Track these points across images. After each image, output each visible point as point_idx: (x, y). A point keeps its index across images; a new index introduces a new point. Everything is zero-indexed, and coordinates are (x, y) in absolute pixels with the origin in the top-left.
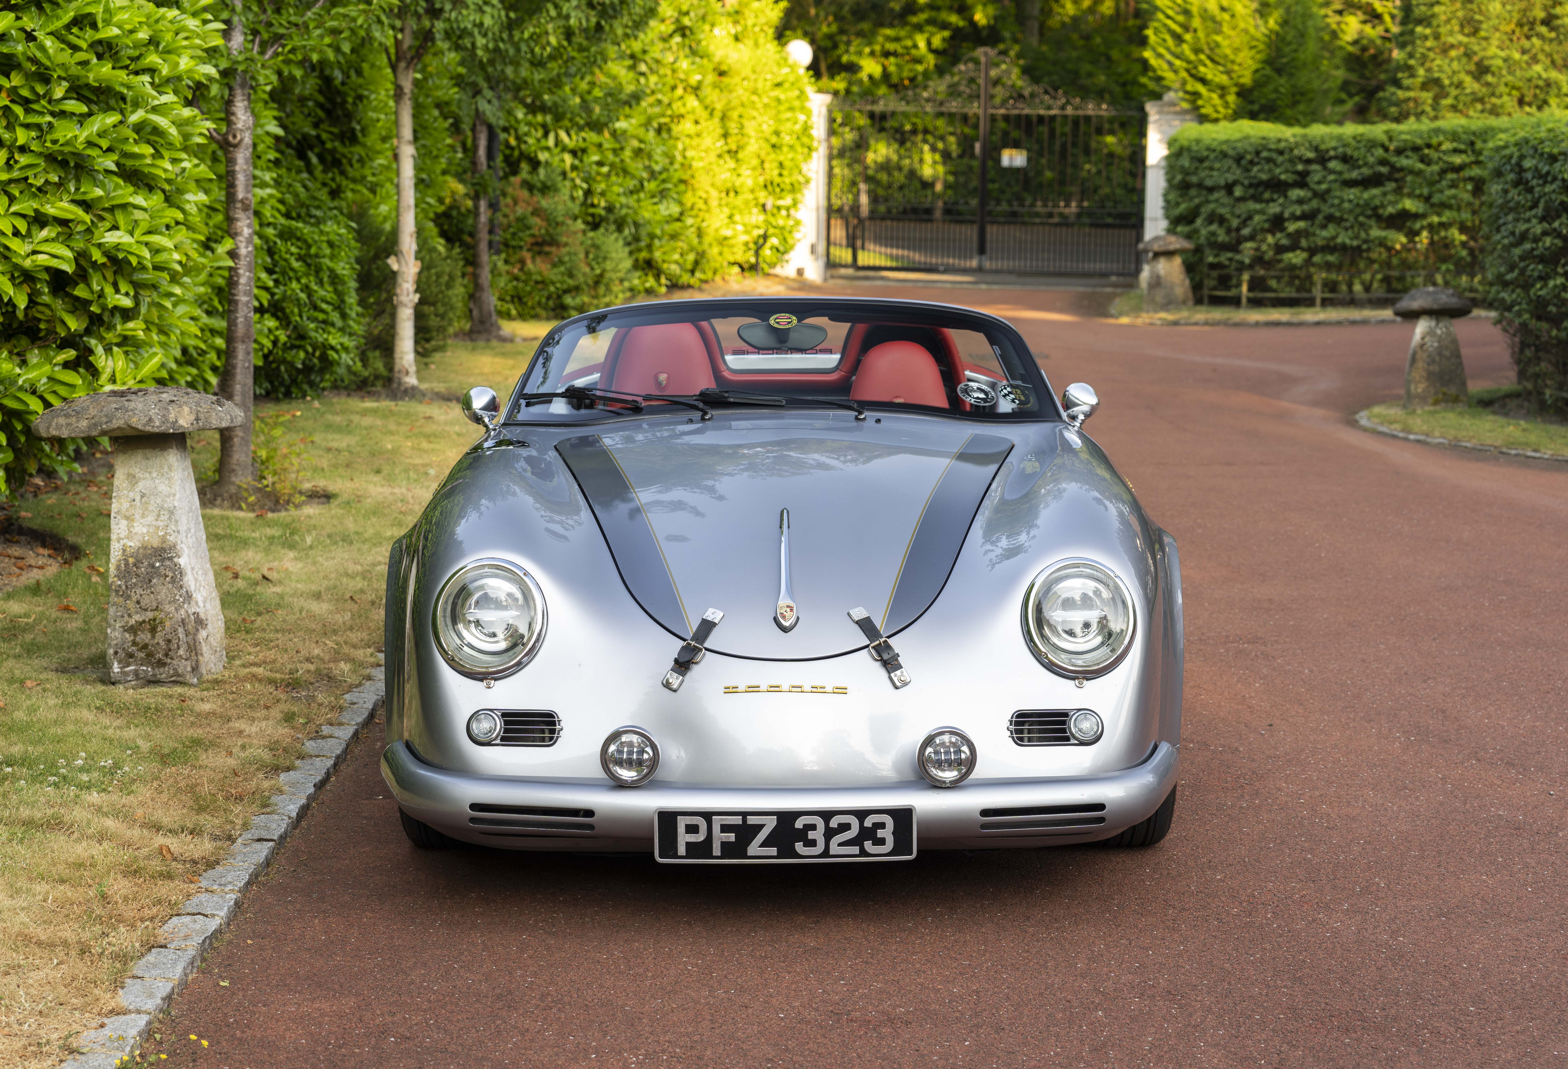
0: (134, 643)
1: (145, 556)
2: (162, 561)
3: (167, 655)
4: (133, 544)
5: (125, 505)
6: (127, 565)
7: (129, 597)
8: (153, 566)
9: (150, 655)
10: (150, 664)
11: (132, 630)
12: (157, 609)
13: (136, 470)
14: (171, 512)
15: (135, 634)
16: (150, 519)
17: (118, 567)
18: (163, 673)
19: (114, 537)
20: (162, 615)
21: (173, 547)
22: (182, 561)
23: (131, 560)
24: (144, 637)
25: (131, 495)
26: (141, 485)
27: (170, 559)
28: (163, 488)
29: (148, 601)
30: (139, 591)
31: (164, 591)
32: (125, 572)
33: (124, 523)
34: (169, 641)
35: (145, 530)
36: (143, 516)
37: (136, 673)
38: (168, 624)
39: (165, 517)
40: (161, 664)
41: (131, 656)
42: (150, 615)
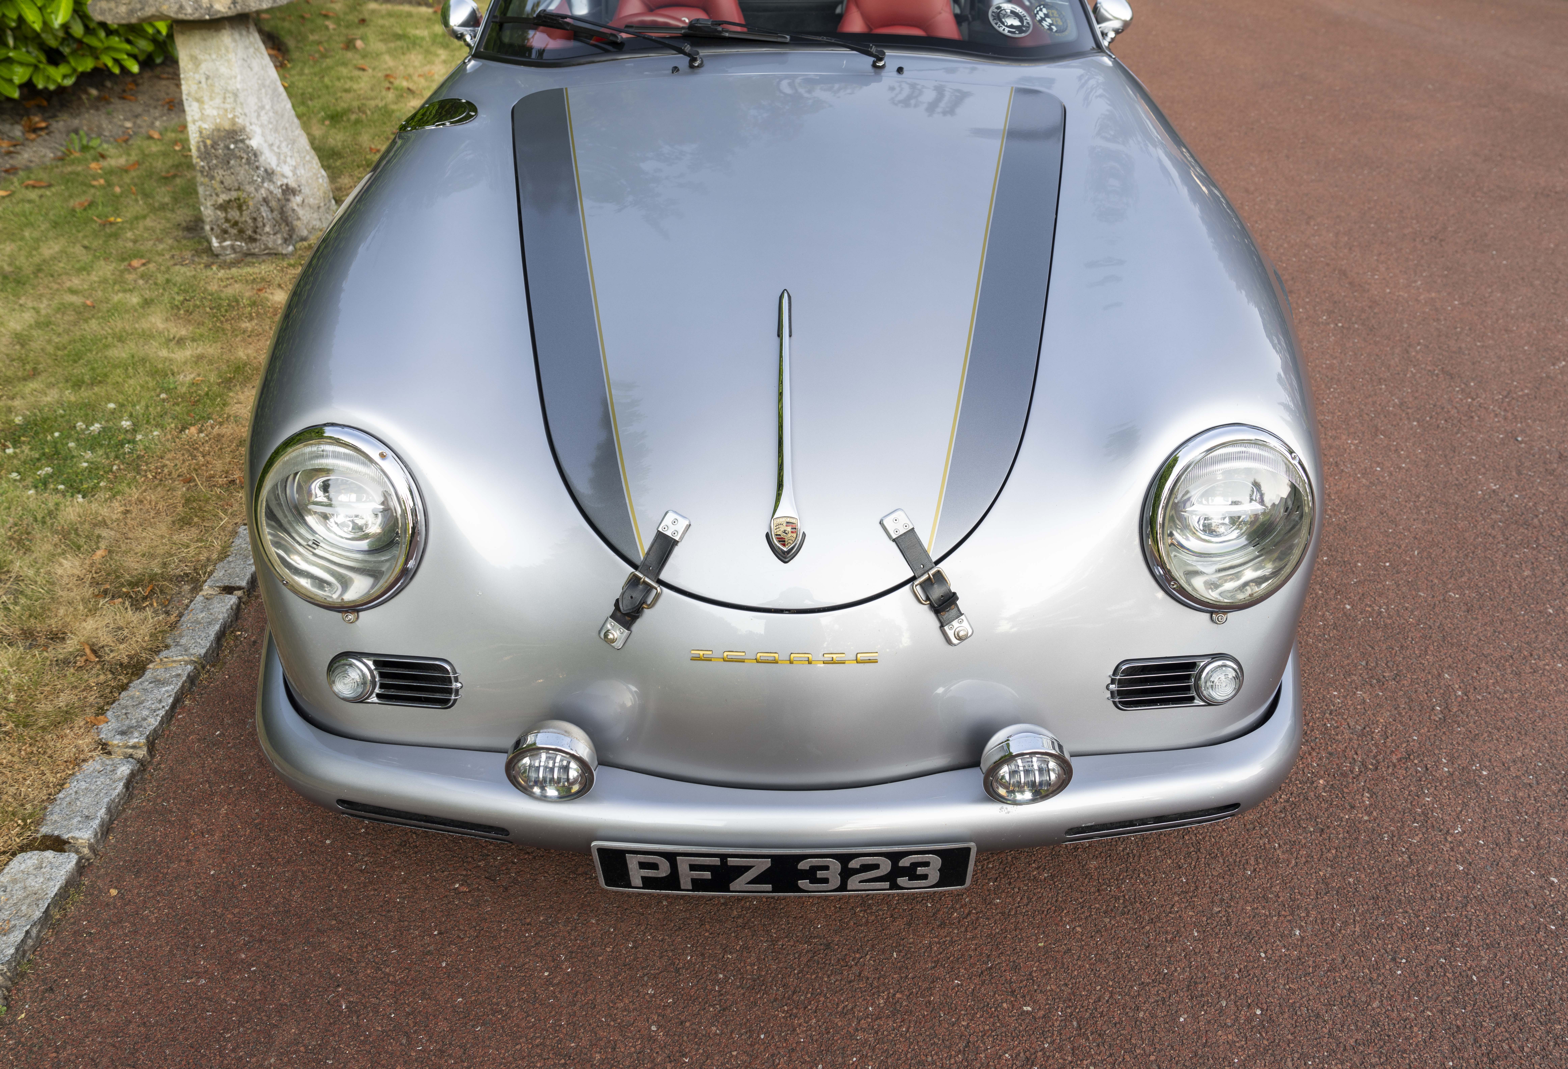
0: (227, 220)
1: (221, 138)
2: (236, 142)
3: (255, 232)
4: (207, 126)
5: (194, 87)
6: (205, 146)
7: (212, 178)
8: (228, 148)
9: (241, 231)
10: (242, 239)
11: (223, 207)
12: (239, 189)
13: (196, 52)
14: (236, 95)
15: (226, 211)
16: (218, 101)
17: (198, 149)
18: (256, 248)
19: (189, 119)
20: (245, 195)
21: (243, 130)
22: (254, 143)
23: (209, 142)
24: (234, 214)
25: (197, 76)
26: (204, 67)
27: (243, 141)
28: (223, 70)
29: (228, 181)
30: (221, 172)
31: (242, 172)
32: (205, 155)
33: (195, 105)
34: (255, 219)
35: (215, 113)
36: (211, 98)
37: (233, 247)
38: (251, 203)
39: (230, 100)
40: (252, 240)
41: (225, 232)
42: (234, 195)
